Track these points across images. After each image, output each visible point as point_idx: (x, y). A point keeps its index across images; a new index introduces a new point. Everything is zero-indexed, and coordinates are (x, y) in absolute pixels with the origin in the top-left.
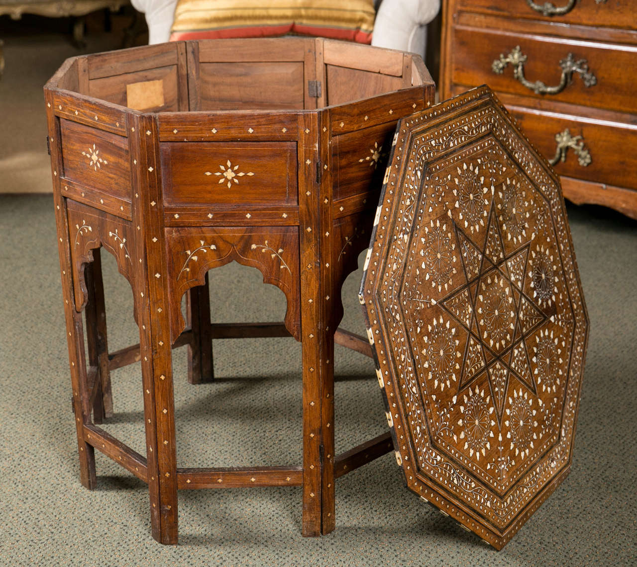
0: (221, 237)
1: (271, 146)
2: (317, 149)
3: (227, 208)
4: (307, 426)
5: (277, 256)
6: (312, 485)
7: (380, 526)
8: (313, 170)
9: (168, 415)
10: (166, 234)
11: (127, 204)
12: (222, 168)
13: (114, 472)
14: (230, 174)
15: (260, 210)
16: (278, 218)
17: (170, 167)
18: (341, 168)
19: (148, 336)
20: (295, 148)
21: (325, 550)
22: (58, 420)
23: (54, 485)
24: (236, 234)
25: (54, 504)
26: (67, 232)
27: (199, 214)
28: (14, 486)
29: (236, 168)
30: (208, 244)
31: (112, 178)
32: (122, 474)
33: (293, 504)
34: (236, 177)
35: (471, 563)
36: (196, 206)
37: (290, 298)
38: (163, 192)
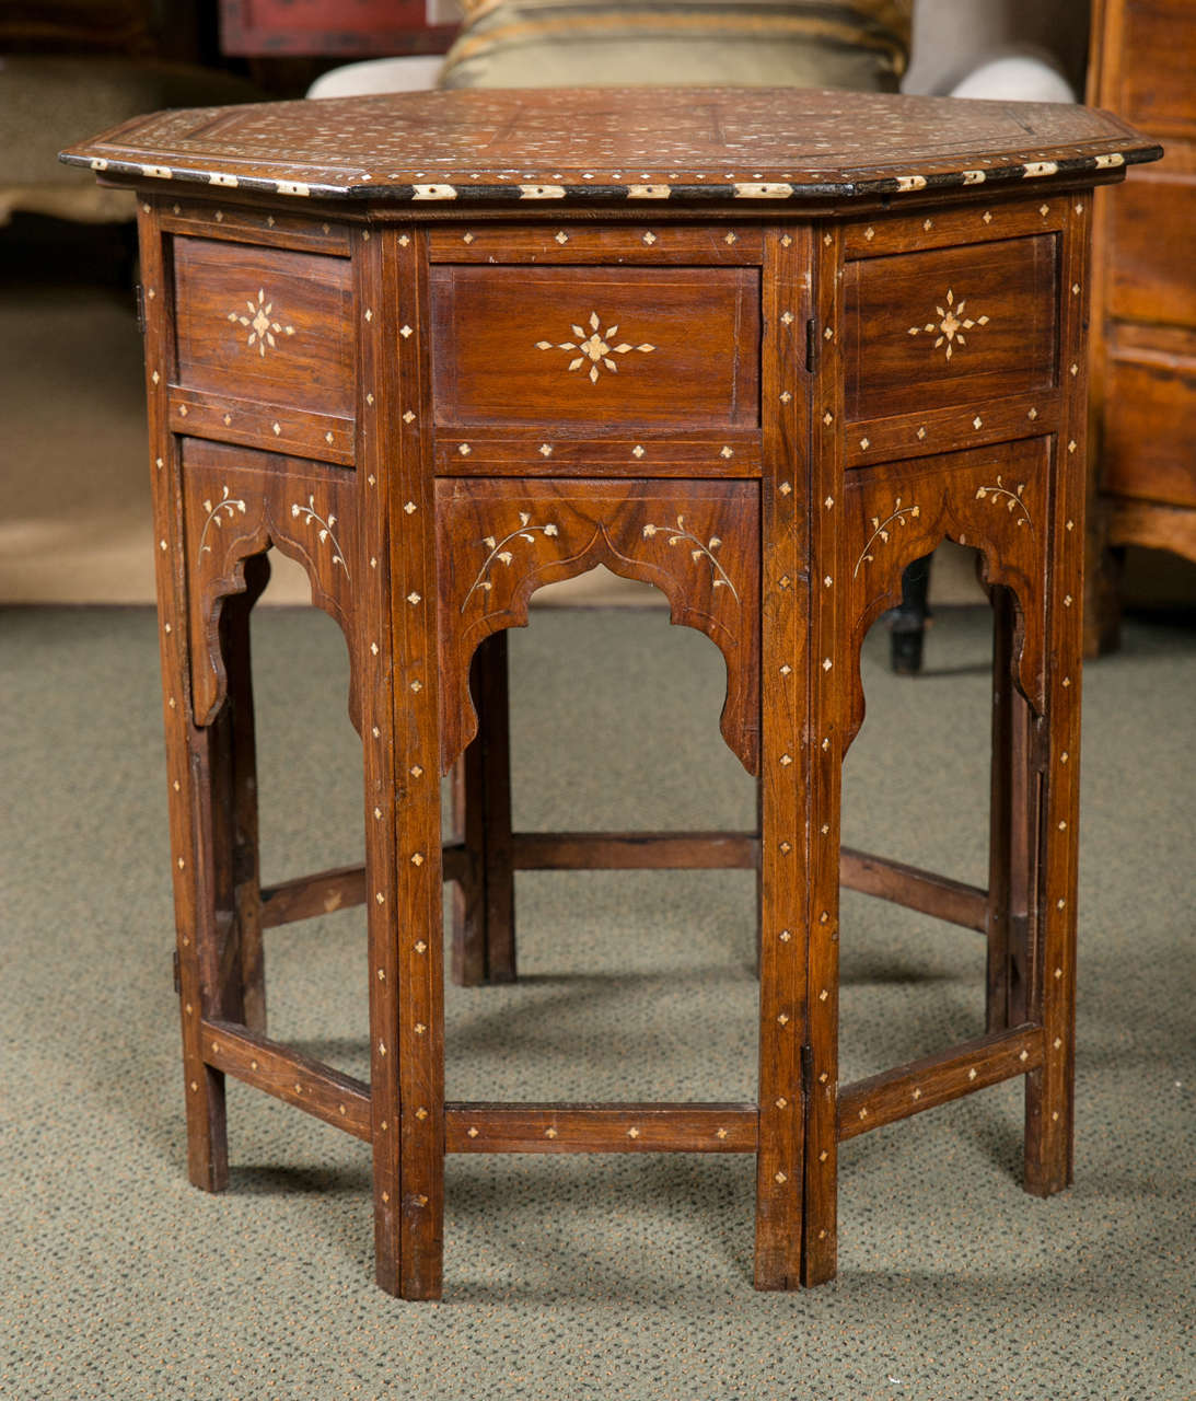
0: (570, 506)
1: (697, 279)
2: (810, 286)
3: (587, 432)
4: (771, 994)
5: (707, 557)
6: (781, 1152)
7: (949, 1271)
8: (799, 340)
9: (427, 958)
10: (437, 495)
11: (342, 424)
12: (579, 331)
13: (274, 1159)
14: (596, 348)
15: (667, 438)
16: (710, 458)
17: (453, 326)
18: (866, 342)
19: (386, 752)
20: (756, 285)
21: (812, 1316)
22: (127, 1054)
23: (124, 1183)
24: (608, 499)
25: (128, 1220)
26: (180, 523)
27: (519, 446)
28: (23, 1183)
29: (612, 332)
30: (539, 522)
31: (304, 368)
32: (294, 1163)
33: (728, 1225)
34: (612, 355)
35: (1183, 1349)
36: (513, 426)
37: (737, 663)
38: (434, 389)
